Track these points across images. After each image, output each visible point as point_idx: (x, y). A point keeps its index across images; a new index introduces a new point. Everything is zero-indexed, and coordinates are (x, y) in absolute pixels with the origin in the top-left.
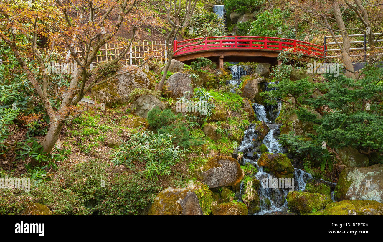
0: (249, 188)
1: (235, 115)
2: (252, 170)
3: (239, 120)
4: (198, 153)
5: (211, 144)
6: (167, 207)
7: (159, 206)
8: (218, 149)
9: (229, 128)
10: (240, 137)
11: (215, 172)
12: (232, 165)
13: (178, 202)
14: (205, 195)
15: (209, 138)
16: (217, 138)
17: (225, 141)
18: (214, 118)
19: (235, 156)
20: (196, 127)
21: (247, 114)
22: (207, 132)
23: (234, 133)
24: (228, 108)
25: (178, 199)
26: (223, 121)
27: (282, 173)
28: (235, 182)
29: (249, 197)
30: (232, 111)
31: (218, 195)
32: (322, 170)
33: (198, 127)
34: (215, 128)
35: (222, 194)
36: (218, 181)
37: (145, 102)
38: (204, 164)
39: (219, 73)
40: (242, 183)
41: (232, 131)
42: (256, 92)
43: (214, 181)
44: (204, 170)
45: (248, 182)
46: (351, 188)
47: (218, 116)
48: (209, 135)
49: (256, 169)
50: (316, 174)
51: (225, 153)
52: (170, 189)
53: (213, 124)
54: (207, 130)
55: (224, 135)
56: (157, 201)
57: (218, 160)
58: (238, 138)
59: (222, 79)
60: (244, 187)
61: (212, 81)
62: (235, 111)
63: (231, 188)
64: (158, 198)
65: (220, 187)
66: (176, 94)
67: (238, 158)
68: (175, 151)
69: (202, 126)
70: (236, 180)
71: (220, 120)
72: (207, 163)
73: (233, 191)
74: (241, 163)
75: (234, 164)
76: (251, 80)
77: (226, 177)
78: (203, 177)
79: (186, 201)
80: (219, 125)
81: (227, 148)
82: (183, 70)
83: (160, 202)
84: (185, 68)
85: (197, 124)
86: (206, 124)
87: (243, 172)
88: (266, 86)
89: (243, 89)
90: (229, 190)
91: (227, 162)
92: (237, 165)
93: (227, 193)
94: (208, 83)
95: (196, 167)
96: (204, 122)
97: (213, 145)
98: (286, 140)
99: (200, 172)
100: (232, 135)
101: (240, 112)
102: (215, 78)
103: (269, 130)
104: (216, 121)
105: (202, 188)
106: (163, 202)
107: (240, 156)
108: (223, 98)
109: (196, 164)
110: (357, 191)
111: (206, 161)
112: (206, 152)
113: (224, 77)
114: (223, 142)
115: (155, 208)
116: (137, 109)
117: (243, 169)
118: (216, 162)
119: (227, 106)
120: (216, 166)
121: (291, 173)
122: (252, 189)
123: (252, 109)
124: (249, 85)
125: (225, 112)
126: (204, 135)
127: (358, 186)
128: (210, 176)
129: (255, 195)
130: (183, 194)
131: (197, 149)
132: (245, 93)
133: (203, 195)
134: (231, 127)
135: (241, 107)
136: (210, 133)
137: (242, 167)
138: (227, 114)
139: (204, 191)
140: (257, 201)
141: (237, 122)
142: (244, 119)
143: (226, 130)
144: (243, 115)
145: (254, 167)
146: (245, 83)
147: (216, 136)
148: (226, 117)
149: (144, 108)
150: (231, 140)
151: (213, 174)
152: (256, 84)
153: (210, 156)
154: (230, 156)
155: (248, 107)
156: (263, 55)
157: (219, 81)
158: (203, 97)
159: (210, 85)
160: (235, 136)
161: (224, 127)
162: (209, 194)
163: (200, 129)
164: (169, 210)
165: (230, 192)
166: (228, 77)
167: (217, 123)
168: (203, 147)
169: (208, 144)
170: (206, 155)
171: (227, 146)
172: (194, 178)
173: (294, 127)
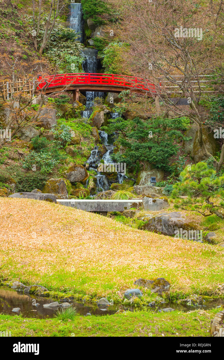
0: (91, 182)
1: (86, 140)
2: (94, 173)
3: (88, 144)
4: (63, 164)
5: (70, 159)
6: (52, 186)
7: (48, 186)
8: (74, 162)
9: (82, 149)
10: (88, 155)
11: (73, 174)
12: (82, 170)
13: (57, 184)
14: (68, 185)
15: (69, 155)
16: (74, 155)
17: (79, 157)
18: (72, 143)
19: (85, 166)
20: (61, 148)
21: (94, 139)
22: (68, 152)
23: (84, 152)
24: (81, 135)
25: (57, 183)
26: (78, 144)
27: (111, 175)
28: (84, 179)
29: (91, 187)
30: (84, 137)
31: (74, 186)
32: (134, 174)
33: (62, 148)
34: (73, 149)
35: (77, 186)
36: (75, 178)
37: (27, 131)
38: (67, 170)
39: (75, 105)
40: (87, 180)
41: (83, 151)
42: (102, 122)
43: (72, 178)
44: (67, 172)
45: (91, 179)
46: (141, 181)
47: (75, 141)
48: (69, 153)
49: (96, 173)
50: (130, 176)
51: (79, 164)
52: (52, 179)
53: (71, 147)
54: (67, 150)
55: (78, 154)
56: (47, 184)
57: (75, 167)
58: (87, 155)
59: (77, 110)
60: (88, 182)
61: (70, 112)
62: (86, 137)
63: (82, 182)
64: (48, 183)
65: (76, 182)
66: (45, 124)
67: (86, 166)
68: (54, 162)
69: (65, 147)
70: (85, 178)
71: (75, 144)
72: (69, 169)
73: (83, 184)
74: (88, 169)
75: (83, 169)
76: (99, 112)
77: (79, 176)
78: (67, 176)
79: (60, 184)
80: (75, 147)
81: (80, 161)
82: (47, 102)
83: (49, 184)
84: (49, 101)
85: (62, 146)
86: (67, 146)
87: (88, 174)
88: (111, 116)
89: (93, 119)
90: (81, 184)
91: (80, 168)
92: (85, 170)
93: (79, 185)
94: (67, 113)
95: (63, 171)
96: (65, 145)
97: (72, 159)
98: (114, 157)
99: (65, 173)
100: (84, 154)
101: (89, 138)
102: (72, 109)
103: (107, 151)
104: (73, 144)
105: (66, 181)
106: (50, 184)
107: (87, 165)
108: (78, 128)
109: (63, 170)
110: (143, 182)
111: (68, 168)
112: (67, 164)
113: (79, 108)
114: (77, 157)
115: (46, 187)
116: (21, 135)
117: (89, 173)
118: (74, 168)
119: (80, 134)
120: (74, 170)
121: (116, 175)
122: (93, 183)
123: (98, 136)
124: (98, 116)
125: (79, 138)
126: (66, 153)
127: (143, 180)
128: (70, 175)
129: (94, 186)
130: (59, 181)
131: (62, 161)
132: (94, 123)
133: (67, 185)
134: (83, 148)
135: (91, 134)
136: (70, 152)
137: (88, 171)
138: (81, 140)
139: (68, 183)
140: (95, 189)
141: (87, 145)
142: (92, 143)
143: (79, 150)
144: (91, 140)
145: (95, 172)
146: (95, 115)
147: (73, 154)
148: (80, 142)
149: (26, 135)
150: (83, 157)
151: (72, 174)
152: (102, 116)
153: (70, 166)
154: (82, 166)
155: (95, 134)
156: (111, 89)
157: (75, 111)
158: (65, 129)
159: (68, 115)
160: (85, 154)
161: (79, 148)
162: (70, 185)
163: (63, 150)
164: (53, 187)
165: (81, 185)
166: (83, 108)
167: (74, 146)
168: (66, 161)
169: (69, 159)
170: (67, 165)
171: (80, 160)
172: (62, 177)
173: (121, 149)
